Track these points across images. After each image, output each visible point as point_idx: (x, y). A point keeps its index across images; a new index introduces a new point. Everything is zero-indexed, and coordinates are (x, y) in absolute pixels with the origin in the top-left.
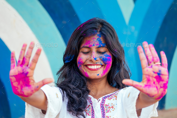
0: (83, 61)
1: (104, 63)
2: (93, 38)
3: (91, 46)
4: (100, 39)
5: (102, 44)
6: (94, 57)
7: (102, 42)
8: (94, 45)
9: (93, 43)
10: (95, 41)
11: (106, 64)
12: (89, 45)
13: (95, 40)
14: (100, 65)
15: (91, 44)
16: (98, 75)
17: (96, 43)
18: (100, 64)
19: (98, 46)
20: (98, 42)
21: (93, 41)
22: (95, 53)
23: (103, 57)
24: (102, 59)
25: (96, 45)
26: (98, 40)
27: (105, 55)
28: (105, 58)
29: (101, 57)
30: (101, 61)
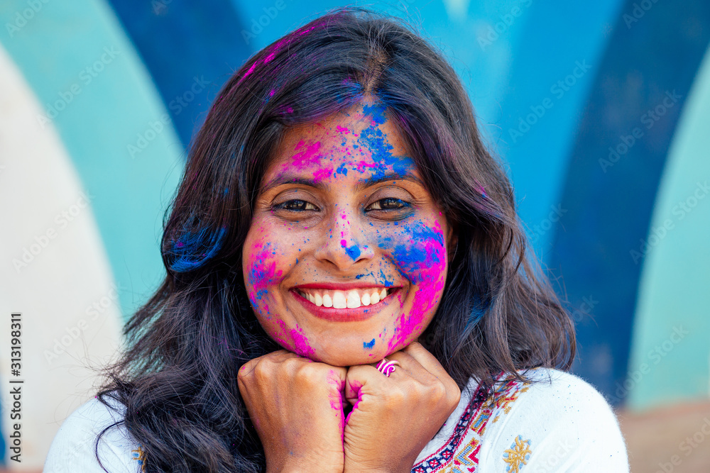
0: (278, 268)
1: (404, 276)
2: (341, 129)
3: (328, 173)
4: (379, 133)
5: (390, 160)
6: (344, 243)
7: (390, 147)
8: (342, 170)
9: (337, 155)
10: (349, 143)
11: (412, 280)
12: (315, 168)
13: (350, 137)
14: (380, 288)
15: (325, 162)
16: (372, 344)
17: (357, 158)
18: (380, 281)
19: (369, 173)
20: (365, 150)
21: (339, 145)
22: (348, 218)
23: (395, 244)
24: (392, 254)
25: (359, 168)
26: (369, 136)
27: (408, 231)
28: (409, 244)
29: (386, 239)
30: (383, 262)
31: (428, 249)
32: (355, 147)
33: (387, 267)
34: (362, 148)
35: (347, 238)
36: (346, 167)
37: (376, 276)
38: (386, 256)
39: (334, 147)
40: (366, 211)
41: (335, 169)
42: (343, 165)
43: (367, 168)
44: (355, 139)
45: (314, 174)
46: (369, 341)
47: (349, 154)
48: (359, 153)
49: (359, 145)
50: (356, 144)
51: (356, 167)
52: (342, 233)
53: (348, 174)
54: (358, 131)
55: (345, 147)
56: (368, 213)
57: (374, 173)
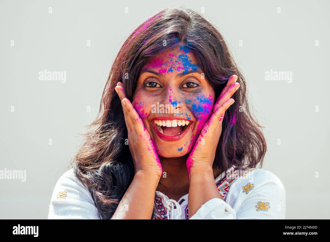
1: (195, 117)
2: (170, 55)
3: (165, 71)
4: (186, 56)
5: (190, 65)
6: (170, 100)
7: (191, 61)
8: (171, 70)
9: (169, 64)
10: (174, 60)
12: (160, 69)
13: (174, 58)
14: (186, 120)
15: (164, 67)
17: (177, 66)
18: (186, 117)
19: (182, 71)
20: (180, 62)
21: (170, 61)
22: (173, 90)
23: (192, 103)
24: (191, 107)
25: (178, 69)
26: (182, 57)
27: (198, 99)
28: (198, 104)
29: (189, 101)
30: (187, 110)
31: (205, 107)
32: (176, 61)
33: (189, 112)
34: (179, 62)
35: (172, 98)
36: (172, 69)
37: (184, 115)
38: (188, 107)
39: (167, 61)
40: (180, 88)
41: (168, 70)
42: (171, 68)
43: (181, 69)
44: (176, 58)
45: (159, 71)
46: (180, 148)
47: (173, 64)
48: (178, 64)
49: (178, 61)
50: (177, 60)
51: (176, 69)
52: (170, 96)
53: (173, 72)
54: (178, 56)
55: (172, 61)
56: (182, 89)
57: (184, 71)
